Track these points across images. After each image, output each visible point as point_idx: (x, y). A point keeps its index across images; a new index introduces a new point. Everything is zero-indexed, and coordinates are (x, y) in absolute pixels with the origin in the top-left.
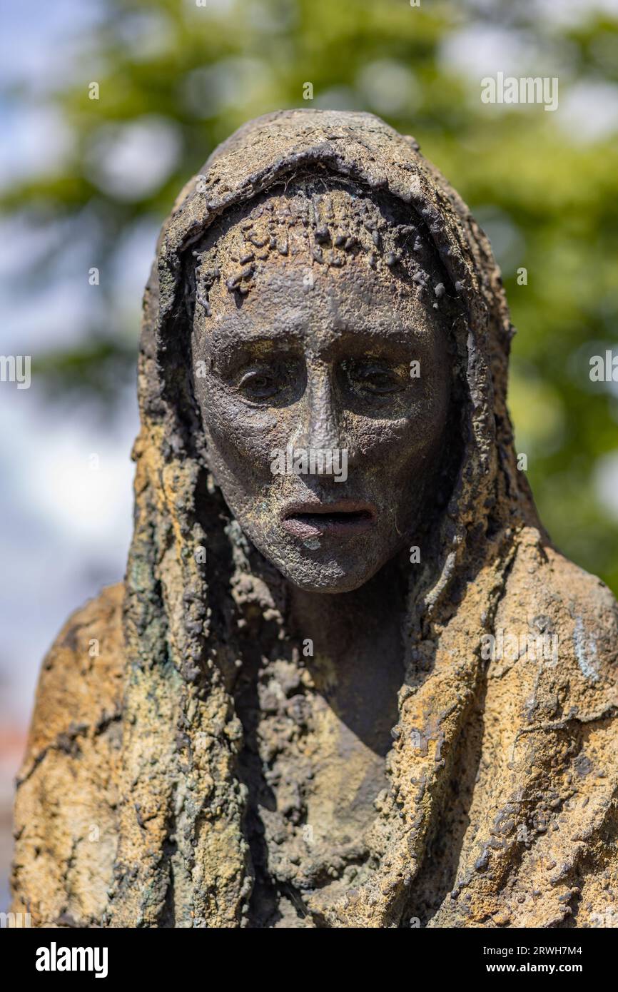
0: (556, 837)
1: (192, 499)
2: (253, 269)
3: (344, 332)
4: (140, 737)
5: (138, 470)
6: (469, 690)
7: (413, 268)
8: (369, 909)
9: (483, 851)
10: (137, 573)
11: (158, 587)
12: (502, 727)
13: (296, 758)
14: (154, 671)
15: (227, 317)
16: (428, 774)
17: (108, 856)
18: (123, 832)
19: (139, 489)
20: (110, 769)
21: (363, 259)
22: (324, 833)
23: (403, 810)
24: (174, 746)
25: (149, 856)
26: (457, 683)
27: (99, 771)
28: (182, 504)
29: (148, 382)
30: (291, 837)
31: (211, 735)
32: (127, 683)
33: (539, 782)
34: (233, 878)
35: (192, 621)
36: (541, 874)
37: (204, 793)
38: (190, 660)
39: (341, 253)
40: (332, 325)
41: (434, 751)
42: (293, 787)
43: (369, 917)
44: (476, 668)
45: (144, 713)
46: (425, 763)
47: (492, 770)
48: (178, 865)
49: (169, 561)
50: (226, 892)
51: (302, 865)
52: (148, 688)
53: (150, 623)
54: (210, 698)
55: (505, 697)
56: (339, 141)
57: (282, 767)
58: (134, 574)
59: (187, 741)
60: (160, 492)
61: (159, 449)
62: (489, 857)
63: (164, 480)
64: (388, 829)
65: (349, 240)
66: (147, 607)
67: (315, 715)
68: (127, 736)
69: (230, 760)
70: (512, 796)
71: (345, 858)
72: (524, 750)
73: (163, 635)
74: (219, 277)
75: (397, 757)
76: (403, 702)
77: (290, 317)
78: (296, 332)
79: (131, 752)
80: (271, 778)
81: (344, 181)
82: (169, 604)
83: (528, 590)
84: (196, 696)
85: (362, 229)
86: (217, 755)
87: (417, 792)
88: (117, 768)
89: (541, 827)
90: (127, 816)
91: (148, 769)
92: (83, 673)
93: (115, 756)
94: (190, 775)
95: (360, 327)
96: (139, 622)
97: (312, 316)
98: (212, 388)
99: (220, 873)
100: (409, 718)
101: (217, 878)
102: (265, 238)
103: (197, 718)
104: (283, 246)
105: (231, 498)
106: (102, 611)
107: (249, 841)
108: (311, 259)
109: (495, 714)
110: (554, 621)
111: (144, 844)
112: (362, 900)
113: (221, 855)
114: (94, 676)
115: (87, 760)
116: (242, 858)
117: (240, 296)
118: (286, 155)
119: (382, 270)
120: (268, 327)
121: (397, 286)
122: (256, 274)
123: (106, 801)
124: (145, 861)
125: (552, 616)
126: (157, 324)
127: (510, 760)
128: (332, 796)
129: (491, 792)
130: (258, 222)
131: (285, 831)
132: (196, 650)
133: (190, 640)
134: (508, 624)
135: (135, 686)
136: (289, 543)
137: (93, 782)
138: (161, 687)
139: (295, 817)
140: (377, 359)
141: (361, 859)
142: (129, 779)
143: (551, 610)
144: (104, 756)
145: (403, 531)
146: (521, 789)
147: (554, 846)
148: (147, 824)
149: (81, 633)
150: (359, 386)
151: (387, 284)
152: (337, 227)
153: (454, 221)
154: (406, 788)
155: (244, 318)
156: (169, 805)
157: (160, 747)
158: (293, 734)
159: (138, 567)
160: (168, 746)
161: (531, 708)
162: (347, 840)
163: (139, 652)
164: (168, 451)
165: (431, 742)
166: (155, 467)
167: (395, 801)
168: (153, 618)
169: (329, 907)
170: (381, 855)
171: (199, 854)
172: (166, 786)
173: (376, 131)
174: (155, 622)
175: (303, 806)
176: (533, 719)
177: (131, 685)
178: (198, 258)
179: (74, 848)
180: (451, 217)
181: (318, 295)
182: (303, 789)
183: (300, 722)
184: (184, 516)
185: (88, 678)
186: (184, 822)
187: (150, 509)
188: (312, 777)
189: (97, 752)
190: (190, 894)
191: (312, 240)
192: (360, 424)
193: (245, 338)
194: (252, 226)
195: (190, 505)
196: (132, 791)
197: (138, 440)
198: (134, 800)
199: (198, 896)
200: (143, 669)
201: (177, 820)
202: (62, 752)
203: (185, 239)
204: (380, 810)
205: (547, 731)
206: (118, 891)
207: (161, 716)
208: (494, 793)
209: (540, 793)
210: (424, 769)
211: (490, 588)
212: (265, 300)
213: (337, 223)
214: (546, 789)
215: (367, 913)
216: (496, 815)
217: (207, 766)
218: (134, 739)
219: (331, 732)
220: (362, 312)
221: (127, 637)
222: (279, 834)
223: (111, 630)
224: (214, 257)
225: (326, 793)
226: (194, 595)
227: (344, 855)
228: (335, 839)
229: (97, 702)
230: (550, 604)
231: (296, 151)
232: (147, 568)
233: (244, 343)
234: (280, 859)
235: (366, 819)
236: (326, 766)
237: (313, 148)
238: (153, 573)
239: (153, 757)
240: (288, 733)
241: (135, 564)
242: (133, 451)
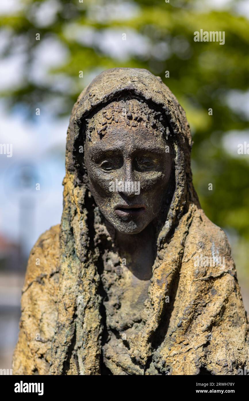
0: (204, 316)
1: (83, 200)
2: (106, 127)
3: (136, 149)
4: (65, 280)
5: (64, 188)
6: (176, 267)
7: (160, 126)
8: (142, 339)
9: (180, 321)
10: (65, 224)
11: (72, 229)
12: (187, 279)
13: (118, 287)
14: (70, 258)
15: (98, 143)
16: (162, 295)
17: (54, 318)
18: (60, 312)
19: (65, 195)
20: (55, 289)
21: (143, 124)
22: (127, 312)
23: (154, 307)
24: (77, 283)
25: (68, 320)
26: (172, 264)
27: (51, 290)
28: (80, 202)
29: (69, 160)
30: (116, 314)
31: (90, 280)
32: (61, 261)
33: (199, 298)
34: (97, 328)
35: (83, 242)
36: (199, 328)
37: (87, 300)
38: (83, 255)
39: (136, 122)
40: (133, 147)
41: (164, 287)
42: (117, 297)
43: (142, 342)
44: (179, 259)
45: (67, 272)
46: (161, 291)
47: (183, 293)
48: (78, 323)
49: (76, 220)
50: (94, 332)
51: (120, 323)
52: (68, 263)
53: (69, 241)
54: (89, 267)
55: (188, 269)
56: (135, 82)
57: (113, 290)
58: (63, 225)
59: (81, 282)
60: (73, 197)
61: (72, 182)
62: (182, 322)
63: (74, 193)
64: (148, 312)
65: (139, 118)
66: (68, 236)
67: (124, 272)
68: (61, 279)
69: (96, 288)
70: (190, 302)
71: (134, 321)
72: (194, 287)
73: (73, 246)
74: (95, 129)
75: (152, 289)
76: (154, 270)
77: (118, 144)
78: (121, 149)
79: (62, 285)
80: (109, 294)
81: (137, 98)
82: (75, 235)
83: (196, 233)
84: (85, 267)
85: (143, 114)
86: (92, 287)
87: (158, 300)
88: (57, 289)
89: (199, 312)
90: (61, 306)
91: (68, 291)
92: (45, 257)
93: (57, 285)
94: (83, 294)
95: (142, 147)
96: (65, 241)
97: (126, 143)
98: (92, 165)
99: (92, 326)
100: (156, 276)
101: (91, 328)
102: (110, 116)
103: (85, 274)
104: (116, 119)
105: (97, 201)
106: (51, 235)
107: (102, 315)
108: (126, 124)
109: (185, 274)
110: (205, 243)
111: (67, 316)
112: (140, 336)
113: (93, 320)
114: (49, 257)
115: (47, 286)
116: (99, 321)
117: (101, 136)
118: (118, 88)
119: (149, 128)
120: (111, 147)
121: (154, 133)
122: (107, 129)
123: (53, 300)
124: (67, 321)
125: (204, 242)
126: (73, 142)
127: (190, 290)
128: (130, 300)
129: (183, 300)
130: (108, 110)
131: (114, 312)
132: (85, 252)
133: (83, 248)
134: (190, 244)
135: (64, 263)
136: (117, 218)
137: (48, 293)
138: (72, 263)
139: (117, 307)
140: (147, 157)
141: (139, 321)
142: (62, 294)
143: (204, 240)
144: (52, 285)
145: (155, 213)
146: (193, 300)
147: (204, 319)
148: (68, 309)
149: (44, 242)
150: (141, 166)
151: (151, 132)
152: (135, 113)
153: (174, 109)
154: (155, 299)
155: (103, 143)
156: (75, 303)
157: (72, 283)
158: (117, 279)
159: (65, 222)
160: (75, 283)
161: (197, 273)
162: (135, 315)
163: (65, 251)
164: (75, 183)
165: (163, 284)
166: (71, 188)
167: (151, 303)
168: (70, 239)
169: (128, 338)
170: (146, 321)
171: (85, 320)
172: (74, 296)
173: (148, 77)
174: (71, 241)
175: (120, 303)
176: (197, 277)
177: (62, 262)
178: (88, 122)
179: (42, 315)
180: (173, 108)
181: (128, 137)
182: (120, 297)
183: (119, 275)
184: (81, 206)
185: (47, 258)
186: (80, 309)
187: (69, 202)
188: (123, 293)
189: (50, 283)
190: (82, 333)
191: (126, 118)
192: (141, 179)
193: (103, 150)
194: (106, 112)
195: (83, 202)
196: (63, 298)
197: (65, 178)
198: (63, 301)
199: (85, 334)
200: (66, 257)
201: (78, 308)
202: (38, 283)
203: (83, 115)
204: (146, 306)
205: (202, 281)
206: (58, 331)
207: (72, 273)
208: (184, 301)
209: (199, 301)
210: (161, 293)
211: (184, 232)
212: (110, 138)
213: (134, 112)
214: (201, 300)
215: (141, 340)
216: (184, 309)
217: (88, 290)
218: (63, 280)
219: (129, 278)
220: (142, 142)
221: (61, 246)
222: (112, 313)
223: (55, 242)
224: (93, 122)
225: (127, 299)
226: (84, 233)
227: (133, 320)
228: (131, 314)
229: (50, 267)
230: (203, 237)
231: (121, 87)
232: (68, 223)
233: (103, 152)
234: (112, 321)
235: (141, 308)
236: (127, 290)
237: (127, 87)
238: (70, 224)
239: (70, 287)
240: (115, 278)
241: (64, 221)
242: (63, 182)
